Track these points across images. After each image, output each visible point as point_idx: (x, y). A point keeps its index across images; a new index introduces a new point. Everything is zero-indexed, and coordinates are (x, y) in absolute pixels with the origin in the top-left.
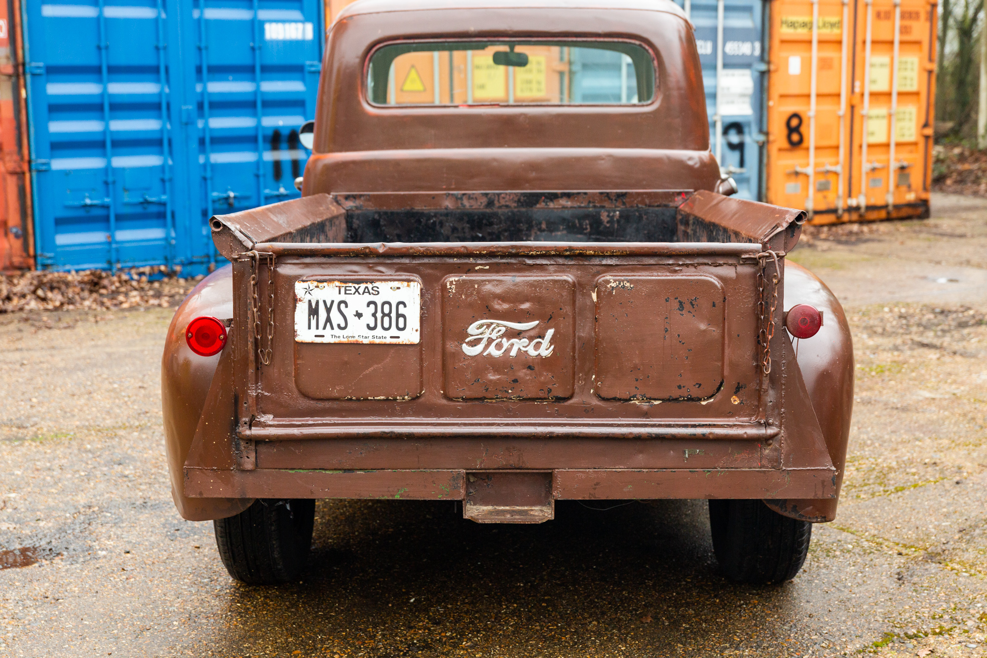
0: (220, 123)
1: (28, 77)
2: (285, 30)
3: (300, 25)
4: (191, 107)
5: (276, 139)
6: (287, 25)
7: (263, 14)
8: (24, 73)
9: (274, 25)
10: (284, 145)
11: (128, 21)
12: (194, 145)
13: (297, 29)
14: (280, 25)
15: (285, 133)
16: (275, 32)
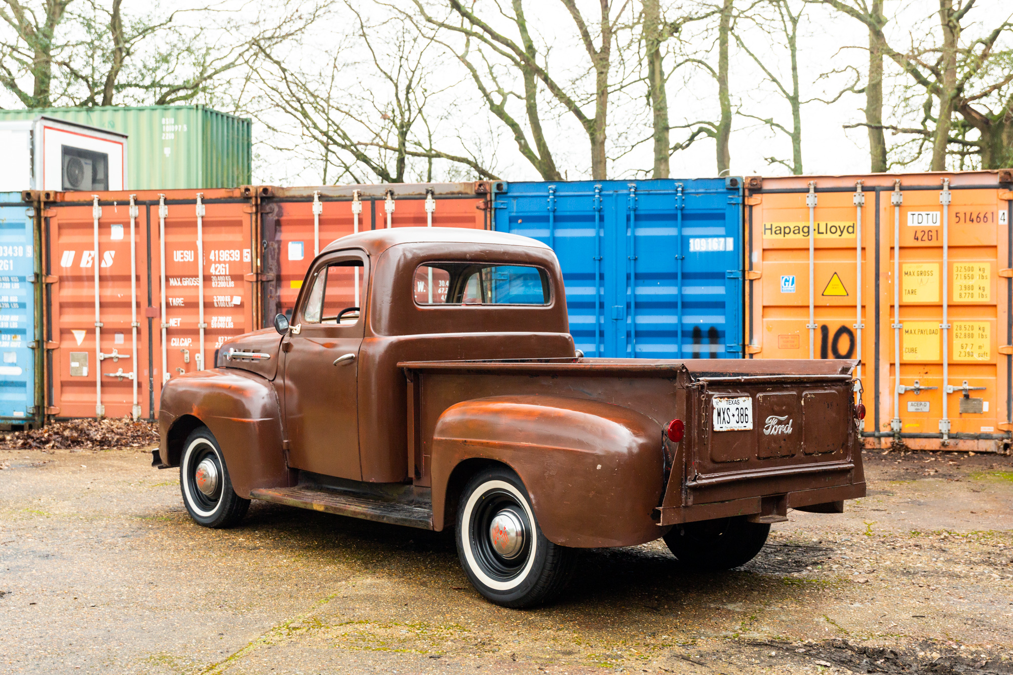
0: (646, 320)
1: (493, 282)
2: (707, 243)
3: (722, 240)
4: (622, 306)
5: (697, 335)
6: (710, 240)
7: (687, 231)
8: (491, 280)
9: (697, 240)
10: (706, 340)
11: (573, 239)
12: (623, 337)
13: (719, 243)
14: (703, 240)
15: (707, 329)
16: (697, 245)
